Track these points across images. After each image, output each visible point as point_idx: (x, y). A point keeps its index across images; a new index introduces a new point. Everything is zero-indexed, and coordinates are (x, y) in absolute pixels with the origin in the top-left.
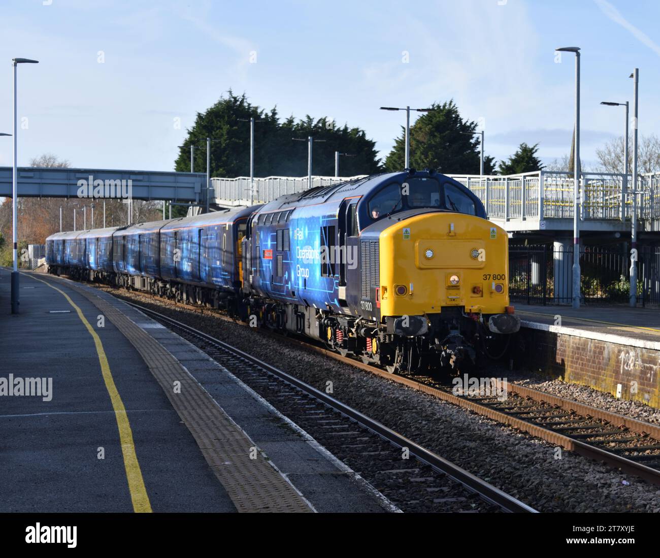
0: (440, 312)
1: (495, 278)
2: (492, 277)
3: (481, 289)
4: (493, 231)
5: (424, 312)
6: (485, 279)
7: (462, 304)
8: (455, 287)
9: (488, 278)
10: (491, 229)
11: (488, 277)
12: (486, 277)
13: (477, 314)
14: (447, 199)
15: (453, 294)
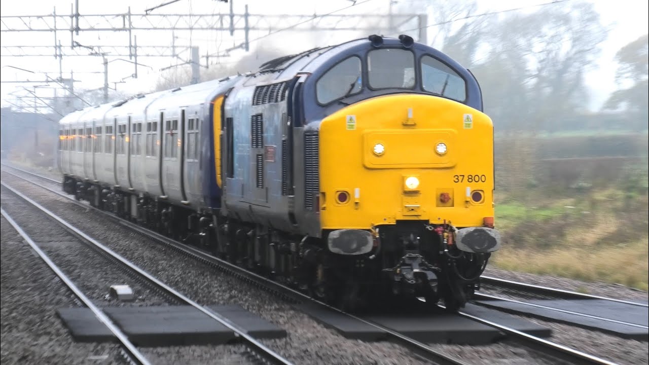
1: (470, 180)
2: (466, 178)
3: (451, 196)
6: (457, 180)
9: (460, 180)
10: (465, 116)
11: (460, 178)
12: (457, 179)
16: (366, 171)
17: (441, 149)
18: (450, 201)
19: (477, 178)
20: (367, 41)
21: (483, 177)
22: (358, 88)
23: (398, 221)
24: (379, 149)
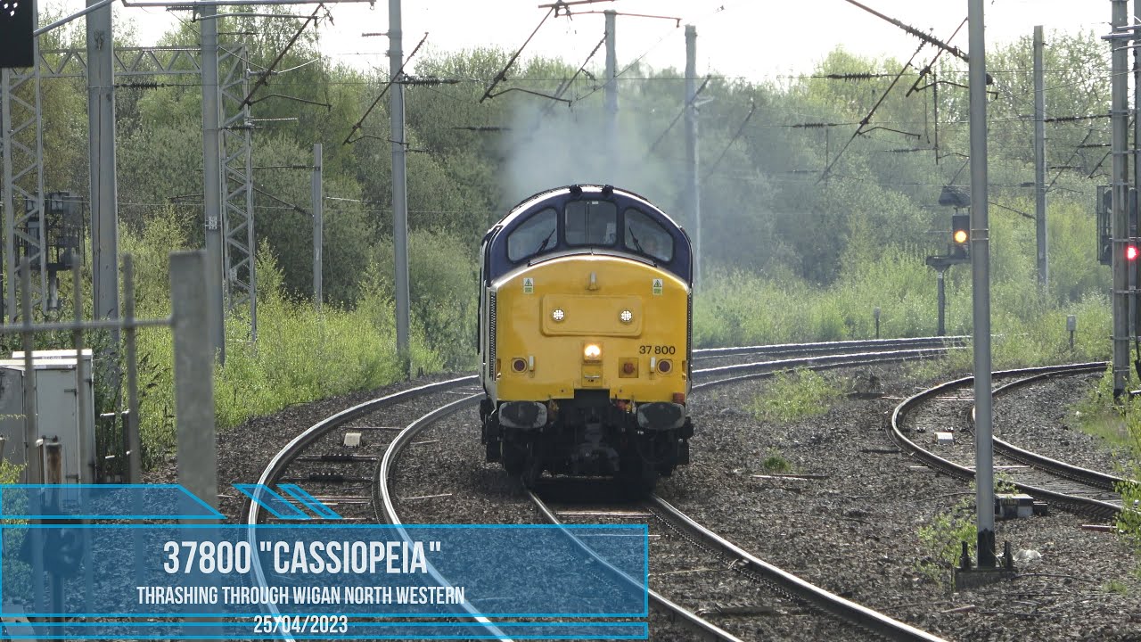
0: (572, 397)
2: (653, 349)
3: (635, 366)
4: (658, 283)
5: (550, 396)
7: (605, 387)
8: (595, 362)
9: (647, 352)
10: (655, 281)
11: (647, 349)
12: (643, 349)
13: (627, 402)
14: (627, 232)
15: (592, 371)
16: (543, 338)
17: (626, 316)
18: (635, 372)
19: (665, 350)
20: (567, 191)
21: (672, 349)
22: (552, 244)
23: (576, 391)
24: (558, 314)
